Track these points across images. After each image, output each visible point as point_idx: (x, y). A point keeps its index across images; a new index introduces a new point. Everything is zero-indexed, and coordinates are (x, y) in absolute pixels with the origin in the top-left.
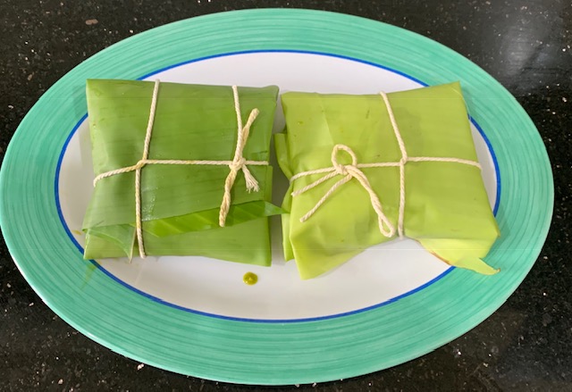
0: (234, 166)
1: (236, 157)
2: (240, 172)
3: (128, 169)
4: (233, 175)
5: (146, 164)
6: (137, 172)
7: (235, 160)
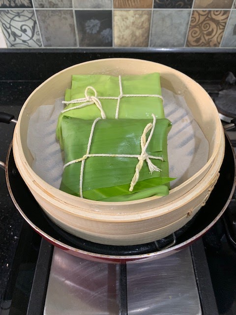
0: (141, 158)
1: (143, 152)
2: (145, 161)
3: (77, 161)
4: (141, 163)
5: (88, 157)
6: (83, 162)
7: (142, 154)
